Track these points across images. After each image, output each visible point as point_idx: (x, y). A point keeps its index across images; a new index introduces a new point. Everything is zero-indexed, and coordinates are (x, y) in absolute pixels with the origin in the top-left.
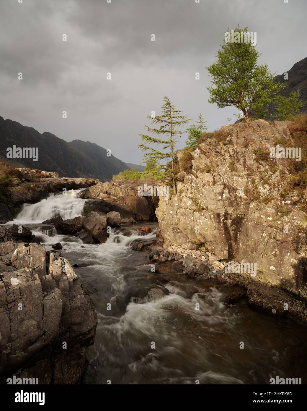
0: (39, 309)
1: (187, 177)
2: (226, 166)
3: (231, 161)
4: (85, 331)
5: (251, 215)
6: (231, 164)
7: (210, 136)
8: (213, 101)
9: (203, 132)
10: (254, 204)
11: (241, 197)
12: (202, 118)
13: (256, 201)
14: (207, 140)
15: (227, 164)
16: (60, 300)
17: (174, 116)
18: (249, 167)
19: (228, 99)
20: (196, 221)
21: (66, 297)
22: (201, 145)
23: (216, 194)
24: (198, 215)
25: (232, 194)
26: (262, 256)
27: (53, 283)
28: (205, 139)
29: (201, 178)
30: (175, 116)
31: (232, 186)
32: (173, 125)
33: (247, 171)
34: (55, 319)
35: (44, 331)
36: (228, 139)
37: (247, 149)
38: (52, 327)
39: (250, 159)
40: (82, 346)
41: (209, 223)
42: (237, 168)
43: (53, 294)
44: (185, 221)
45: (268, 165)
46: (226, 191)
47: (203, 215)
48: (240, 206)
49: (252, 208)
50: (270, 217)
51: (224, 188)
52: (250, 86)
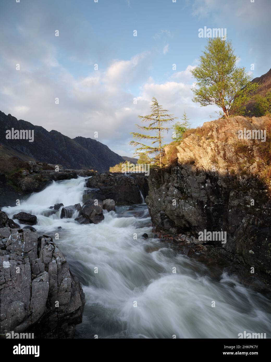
0: (27, 290)
1: (173, 169)
2: (208, 159)
3: (212, 154)
4: (71, 312)
5: (231, 202)
6: (213, 157)
7: (194, 131)
8: (196, 100)
9: (187, 128)
10: (233, 193)
11: (221, 187)
12: (186, 115)
13: (236, 190)
14: (190, 135)
15: (209, 157)
16: (47, 282)
17: (161, 114)
18: (229, 158)
19: (210, 99)
20: (181, 207)
21: (54, 280)
22: (185, 140)
23: (199, 183)
24: (183, 203)
25: (214, 184)
26: (242, 240)
27: (42, 266)
28: (188, 134)
29: (185, 169)
30: (163, 115)
31: (214, 176)
32: (160, 122)
33: (227, 163)
34: (41, 300)
35: (31, 312)
36: (209, 134)
37: (227, 143)
38: (38, 308)
39: (230, 152)
40: (70, 324)
41: (193, 210)
42: (218, 160)
43: (41, 277)
44: (172, 208)
45: (246, 157)
46: (208, 181)
47: (188, 202)
48: (221, 195)
49: (232, 196)
50: (248, 205)
51: (207, 179)
52: (229, 87)
